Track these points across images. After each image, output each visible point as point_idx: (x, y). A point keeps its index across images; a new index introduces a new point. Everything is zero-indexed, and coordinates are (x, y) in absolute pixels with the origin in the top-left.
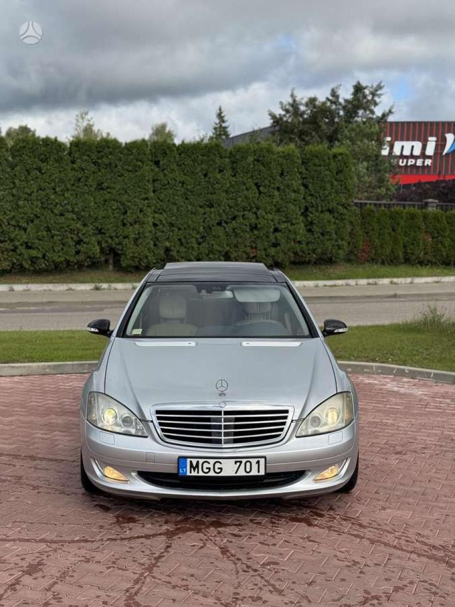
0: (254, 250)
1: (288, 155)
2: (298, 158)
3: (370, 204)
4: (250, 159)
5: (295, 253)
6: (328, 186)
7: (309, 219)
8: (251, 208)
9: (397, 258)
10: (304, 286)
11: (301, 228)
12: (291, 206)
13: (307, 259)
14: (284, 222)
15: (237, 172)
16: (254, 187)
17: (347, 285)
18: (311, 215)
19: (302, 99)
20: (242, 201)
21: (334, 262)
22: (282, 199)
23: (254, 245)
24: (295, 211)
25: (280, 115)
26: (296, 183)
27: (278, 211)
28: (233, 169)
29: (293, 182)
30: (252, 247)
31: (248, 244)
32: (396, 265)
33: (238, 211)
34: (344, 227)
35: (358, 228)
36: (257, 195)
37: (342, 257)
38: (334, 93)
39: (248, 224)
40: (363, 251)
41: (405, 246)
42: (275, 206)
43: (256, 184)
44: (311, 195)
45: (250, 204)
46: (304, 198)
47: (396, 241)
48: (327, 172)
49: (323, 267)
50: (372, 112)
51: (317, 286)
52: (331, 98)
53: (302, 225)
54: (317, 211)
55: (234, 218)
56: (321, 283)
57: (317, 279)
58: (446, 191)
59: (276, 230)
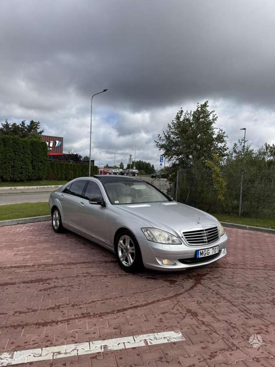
0: (13, 175)
1: (26, 141)
2: (29, 143)
3: (53, 160)
4: (11, 141)
5: (29, 176)
6: (40, 153)
7: (33, 164)
8: (12, 159)
9: (63, 178)
10: (33, 188)
11: (31, 168)
12: (27, 160)
13: (33, 179)
14: (24, 165)
15: (6, 146)
16: (13, 152)
17: (48, 187)
18: (34, 163)
19: (10, 123)
20: (8, 157)
21: (42, 180)
22: (24, 157)
23: (13, 173)
24: (28, 161)
25: (1, 128)
26: (29, 152)
27: (22, 161)
28: (4, 145)
29: (28, 151)
30: (12, 174)
31: (10, 173)
32: (62, 181)
33: (7, 160)
34: (46, 168)
35: (50, 168)
36: (14, 155)
37: (45, 178)
38: (23, 123)
39: (11, 165)
40: (52, 176)
41: (65, 174)
42: (21, 159)
43: (14, 151)
44: (34, 156)
45: (11, 158)
46: (31, 157)
47: (62, 173)
48: (40, 149)
49: (38, 181)
50: (36, 131)
51: (37, 188)
52: (22, 124)
53: (31, 166)
54: (36, 161)
55: (5, 163)
56: (39, 187)
57: (37, 186)
58: (74, 158)
59: (21, 168)
